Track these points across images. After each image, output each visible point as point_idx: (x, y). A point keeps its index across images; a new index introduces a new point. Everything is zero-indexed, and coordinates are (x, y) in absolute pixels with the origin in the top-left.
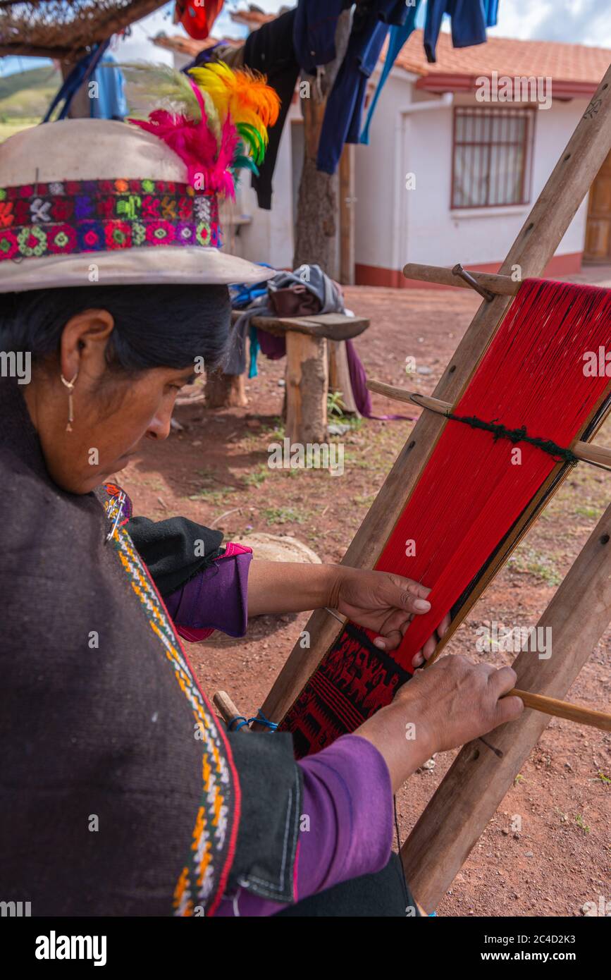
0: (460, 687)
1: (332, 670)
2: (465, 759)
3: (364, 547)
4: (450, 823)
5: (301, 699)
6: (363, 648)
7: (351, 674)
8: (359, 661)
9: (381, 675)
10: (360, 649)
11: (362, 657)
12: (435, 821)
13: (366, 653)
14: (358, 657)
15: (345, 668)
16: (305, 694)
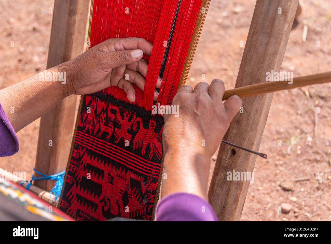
0: (198, 113)
1: (90, 127)
2: (226, 157)
3: (68, 22)
4: (231, 199)
5: (74, 156)
6: (110, 105)
7: (111, 127)
8: (111, 115)
9: (138, 122)
10: (108, 106)
11: (113, 112)
12: (220, 201)
13: (116, 108)
14: (109, 112)
15: (101, 124)
16: (76, 151)
